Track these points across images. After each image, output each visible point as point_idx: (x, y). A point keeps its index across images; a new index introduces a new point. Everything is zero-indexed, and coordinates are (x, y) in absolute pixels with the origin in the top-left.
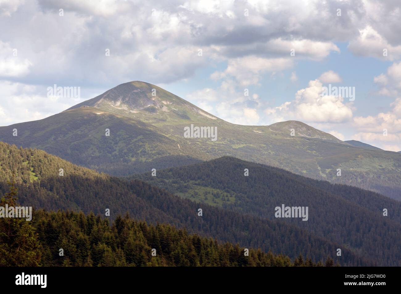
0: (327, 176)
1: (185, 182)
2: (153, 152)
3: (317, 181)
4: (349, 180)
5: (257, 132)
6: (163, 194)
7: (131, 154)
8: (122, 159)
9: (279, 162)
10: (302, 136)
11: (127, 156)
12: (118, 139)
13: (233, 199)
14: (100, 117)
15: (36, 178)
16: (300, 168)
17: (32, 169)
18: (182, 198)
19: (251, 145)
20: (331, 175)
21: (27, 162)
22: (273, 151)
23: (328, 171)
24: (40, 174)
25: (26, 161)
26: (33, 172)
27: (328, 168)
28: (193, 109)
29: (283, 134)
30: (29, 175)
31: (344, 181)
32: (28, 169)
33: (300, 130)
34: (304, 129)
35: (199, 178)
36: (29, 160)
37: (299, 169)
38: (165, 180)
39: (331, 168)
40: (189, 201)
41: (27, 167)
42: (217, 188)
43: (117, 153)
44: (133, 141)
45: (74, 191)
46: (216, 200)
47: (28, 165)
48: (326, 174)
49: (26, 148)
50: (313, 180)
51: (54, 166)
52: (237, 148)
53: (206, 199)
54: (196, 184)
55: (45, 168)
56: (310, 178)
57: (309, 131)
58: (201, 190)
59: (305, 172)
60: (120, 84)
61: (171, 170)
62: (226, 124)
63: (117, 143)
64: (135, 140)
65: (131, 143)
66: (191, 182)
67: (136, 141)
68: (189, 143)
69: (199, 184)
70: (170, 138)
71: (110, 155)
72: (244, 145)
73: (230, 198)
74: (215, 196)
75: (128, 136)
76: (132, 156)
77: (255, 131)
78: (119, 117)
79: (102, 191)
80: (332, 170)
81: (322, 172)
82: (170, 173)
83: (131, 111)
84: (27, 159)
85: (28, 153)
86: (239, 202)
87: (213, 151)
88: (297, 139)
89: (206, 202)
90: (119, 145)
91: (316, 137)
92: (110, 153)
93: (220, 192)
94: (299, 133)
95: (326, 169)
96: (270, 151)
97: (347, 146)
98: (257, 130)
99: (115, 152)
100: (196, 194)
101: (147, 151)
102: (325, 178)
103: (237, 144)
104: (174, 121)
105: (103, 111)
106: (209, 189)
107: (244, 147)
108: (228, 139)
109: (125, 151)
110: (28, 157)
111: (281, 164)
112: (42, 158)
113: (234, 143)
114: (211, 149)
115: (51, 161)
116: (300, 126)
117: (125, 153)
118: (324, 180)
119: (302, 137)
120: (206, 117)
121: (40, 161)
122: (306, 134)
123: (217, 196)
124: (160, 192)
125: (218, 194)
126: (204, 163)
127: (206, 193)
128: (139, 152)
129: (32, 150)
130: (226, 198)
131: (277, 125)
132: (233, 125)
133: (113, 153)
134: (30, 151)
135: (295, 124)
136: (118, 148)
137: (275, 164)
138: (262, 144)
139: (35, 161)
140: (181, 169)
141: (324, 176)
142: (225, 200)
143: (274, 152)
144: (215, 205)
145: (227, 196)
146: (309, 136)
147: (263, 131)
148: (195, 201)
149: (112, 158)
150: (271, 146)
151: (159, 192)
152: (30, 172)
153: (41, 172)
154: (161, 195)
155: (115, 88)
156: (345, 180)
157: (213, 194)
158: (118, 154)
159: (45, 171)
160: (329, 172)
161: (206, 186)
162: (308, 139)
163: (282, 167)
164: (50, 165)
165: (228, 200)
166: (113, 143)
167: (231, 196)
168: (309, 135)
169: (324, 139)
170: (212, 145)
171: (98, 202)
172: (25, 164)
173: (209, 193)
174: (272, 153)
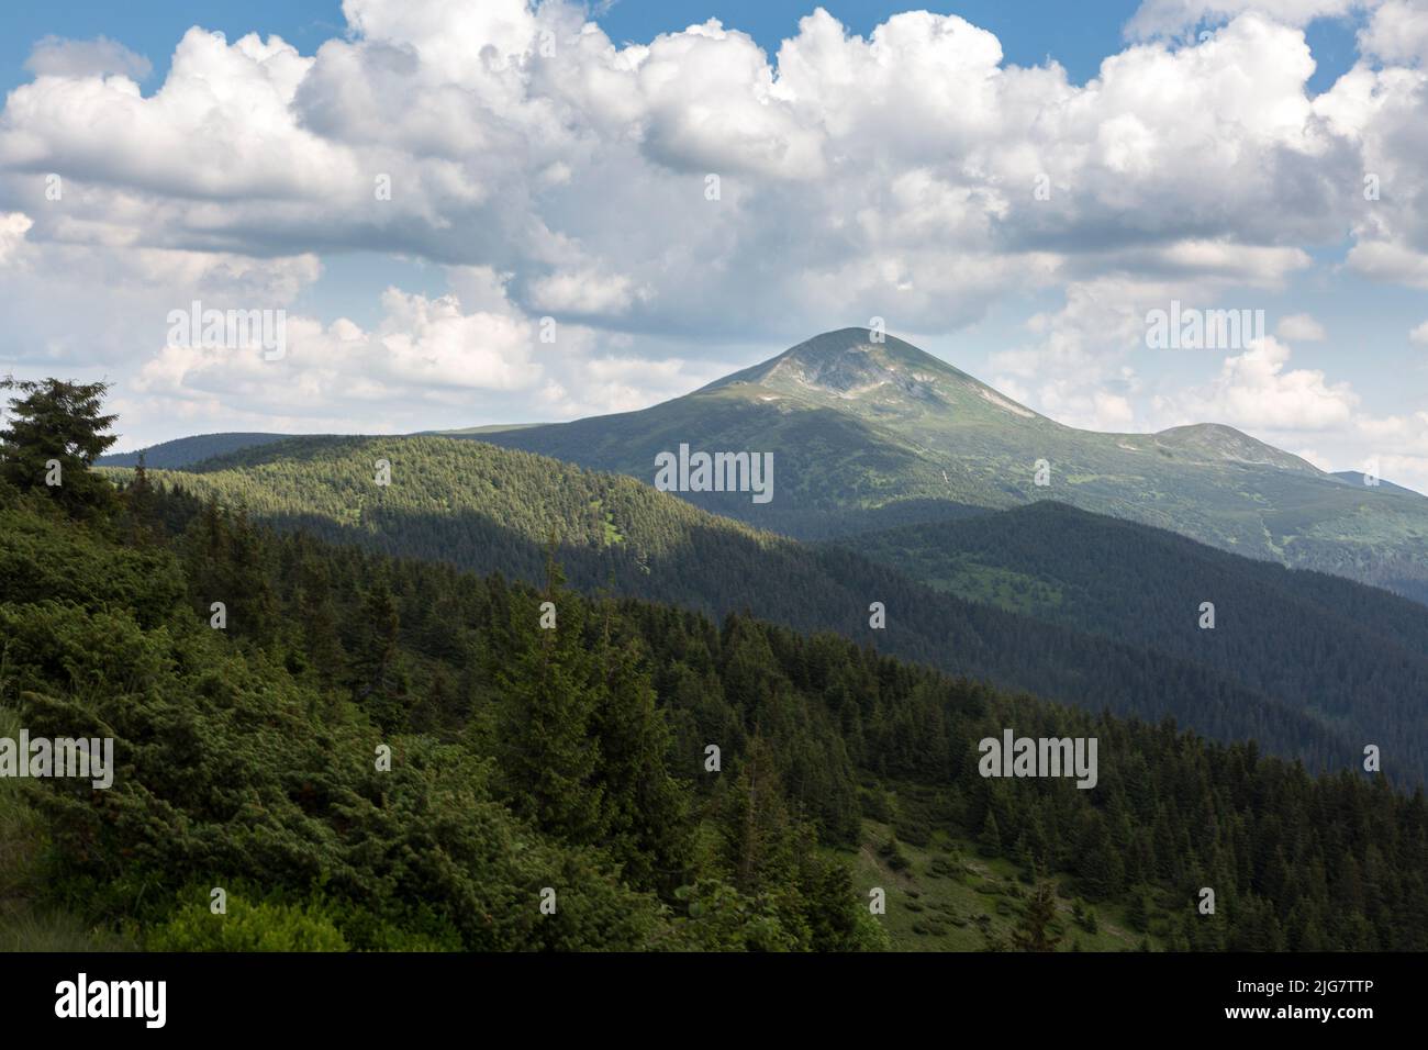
0: (1285, 552)
1: (951, 557)
2: (886, 488)
3: (1255, 563)
4: (1335, 562)
5: (1127, 447)
6: (895, 581)
7: (836, 492)
8: (816, 502)
9: (1174, 517)
10: (1232, 458)
11: (827, 496)
12: (808, 456)
13: (1056, 598)
14: (771, 407)
15: (617, 538)
16: (1222, 531)
17: (610, 517)
18: (936, 591)
19: (1112, 478)
20: (1294, 548)
21: (601, 501)
22: (1163, 492)
23: (1287, 539)
24: (627, 529)
25: (597, 500)
26: (612, 523)
27: (1288, 535)
28: (981, 392)
29: (1186, 453)
30: (604, 530)
31: (1324, 563)
32: (602, 517)
33: (1228, 445)
34: (1237, 443)
35: (982, 548)
36: (604, 498)
37: (1221, 534)
38: (905, 549)
39: (1293, 534)
40: (952, 596)
41: (599, 512)
42: (1022, 572)
43: (805, 486)
44: (842, 462)
45: (698, 568)
46: (1017, 596)
47: (602, 508)
48: (1283, 547)
49: (600, 472)
50: (1246, 559)
51: (658, 511)
52: (1079, 482)
53: (996, 595)
54: (974, 561)
55: (638, 516)
56: (1240, 556)
57: (1248, 448)
58: (986, 575)
59: (1233, 541)
60: (818, 334)
61: (920, 528)
62: (1057, 429)
63: (807, 467)
64: (848, 459)
65: (837, 465)
66: (964, 555)
67: (849, 463)
68: (970, 470)
69: (981, 562)
70: (926, 457)
71: (791, 492)
72: (1096, 477)
73: (1051, 595)
74: (1016, 588)
75: (831, 451)
76: (840, 496)
77: (1121, 446)
78: (814, 407)
79: (759, 568)
80: (1297, 539)
81: (1274, 543)
82: (919, 535)
83: (842, 395)
84: (601, 496)
85: (603, 482)
86: (1070, 603)
87: (1022, 488)
88: (1218, 466)
89: (996, 601)
90: (811, 470)
91: (1265, 461)
92: (792, 487)
93: (1029, 581)
94: (1224, 453)
95: (1285, 537)
96: (1154, 492)
97: (1335, 484)
98: (1127, 443)
99: (803, 486)
100: (975, 582)
101: (872, 485)
102: (1279, 556)
103: (1079, 474)
104: (936, 419)
105: (776, 393)
106: (1003, 573)
107: (1095, 481)
108: (1060, 462)
109: (825, 483)
110: (602, 490)
111: (1179, 521)
112: (631, 494)
113: (1071, 472)
114: (1019, 483)
115: (651, 501)
116: (1228, 436)
117: (824, 489)
118: (1277, 560)
119: (1231, 462)
120: (1011, 413)
121: (628, 500)
122: (1242, 455)
123: (1020, 588)
124: (887, 574)
125: (1022, 584)
126: (996, 513)
127: (997, 582)
128: (855, 486)
129: (611, 477)
130: (1042, 595)
131: (1175, 432)
132: (1073, 431)
133: (798, 488)
134: (607, 477)
135: (1216, 432)
136: (808, 477)
137: (1164, 521)
138: (1137, 475)
139: (617, 499)
140: (942, 526)
141: (1278, 550)
142: (1038, 598)
143: (1162, 495)
144: (1015, 609)
145: (1044, 590)
146: (1247, 459)
147: (1139, 445)
148: (966, 599)
149: (795, 498)
150: (1157, 480)
151: (885, 575)
152: (606, 524)
153: (629, 524)
154: (891, 581)
155: (807, 344)
156: (1328, 562)
157: (1011, 584)
158: (807, 489)
159: (638, 522)
160: (1291, 544)
161: (997, 565)
162: (1245, 467)
163: (1181, 530)
164: (649, 508)
165: (1046, 600)
166: (798, 464)
167: (1054, 591)
168: (1249, 458)
169: (1283, 466)
170: (1022, 475)
171: (749, 593)
172: (596, 505)
173: (1004, 581)
174: (1159, 496)
